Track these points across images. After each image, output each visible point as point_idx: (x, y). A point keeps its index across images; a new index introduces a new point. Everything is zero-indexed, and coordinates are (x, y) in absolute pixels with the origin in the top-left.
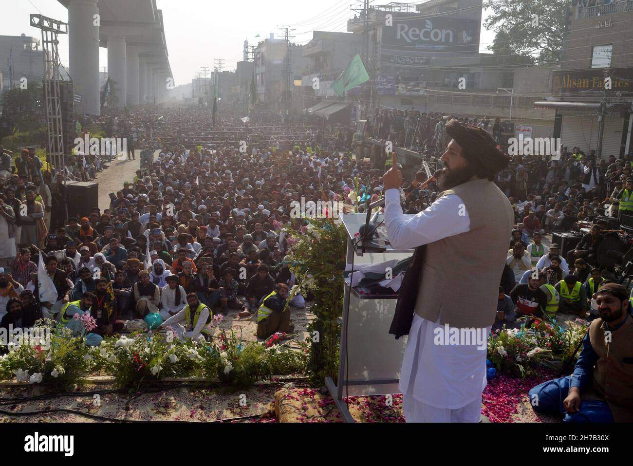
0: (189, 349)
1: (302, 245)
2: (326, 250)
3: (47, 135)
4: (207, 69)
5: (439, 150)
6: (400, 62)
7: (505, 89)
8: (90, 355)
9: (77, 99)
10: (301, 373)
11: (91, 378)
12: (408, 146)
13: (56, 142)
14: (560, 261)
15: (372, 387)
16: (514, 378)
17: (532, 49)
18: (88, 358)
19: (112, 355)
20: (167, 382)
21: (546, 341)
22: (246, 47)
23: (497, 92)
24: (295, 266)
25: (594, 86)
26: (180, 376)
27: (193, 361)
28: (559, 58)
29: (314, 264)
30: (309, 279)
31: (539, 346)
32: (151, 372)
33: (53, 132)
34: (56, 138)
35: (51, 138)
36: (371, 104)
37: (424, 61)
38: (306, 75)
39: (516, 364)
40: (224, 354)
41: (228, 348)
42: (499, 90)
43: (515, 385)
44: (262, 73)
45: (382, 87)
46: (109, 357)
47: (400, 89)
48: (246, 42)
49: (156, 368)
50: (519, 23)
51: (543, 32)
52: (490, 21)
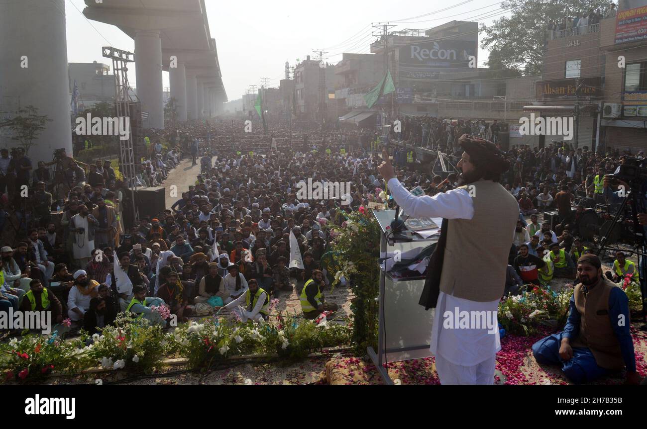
0: (251, 330)
1: (343, 237)
2: (363, 241)
3: (120, 149)
4: (255, 87)
5: (450, 148)
6: (415, 76)
7: (499, 97)
8: (165, 340)
9: (144, 116)
10: (346, 344)
11: (167, 361)
12: (424, 146)
13: (127, 154)
14: (551, 235)
15: (408, 353)
16: (520, 336)
17: (519, 64)
18: (164, 344)
19: (186, 339)
20: (233, 360)
21: (543, 304)
22: (287, 67)
23: (494, 99)
24: (338, 255)
25: (568, 92)
26: (244, 353)
27: (255, 340)
28: (540, 70)
29: (353, 252)
30: (350, 265)
31: (538, 309)
32: (219, 352)
33: (124, 146)
34: (127, 151)
35: (123, 151)
36: (393, 112)
37: (434, 76)
38: (338, 89)
39: (521, 325)
40: (281, 332)
41: (284, 327)
42: (495, 98)
43: (521, 342)
44: (302, 89)
45: (401, 98)
46: (182, 341)
47: (416, 99)
48: (287, 63)
49: (224, 349)
50: (508, 43)
51: (527, 50)
52: (484, 42)
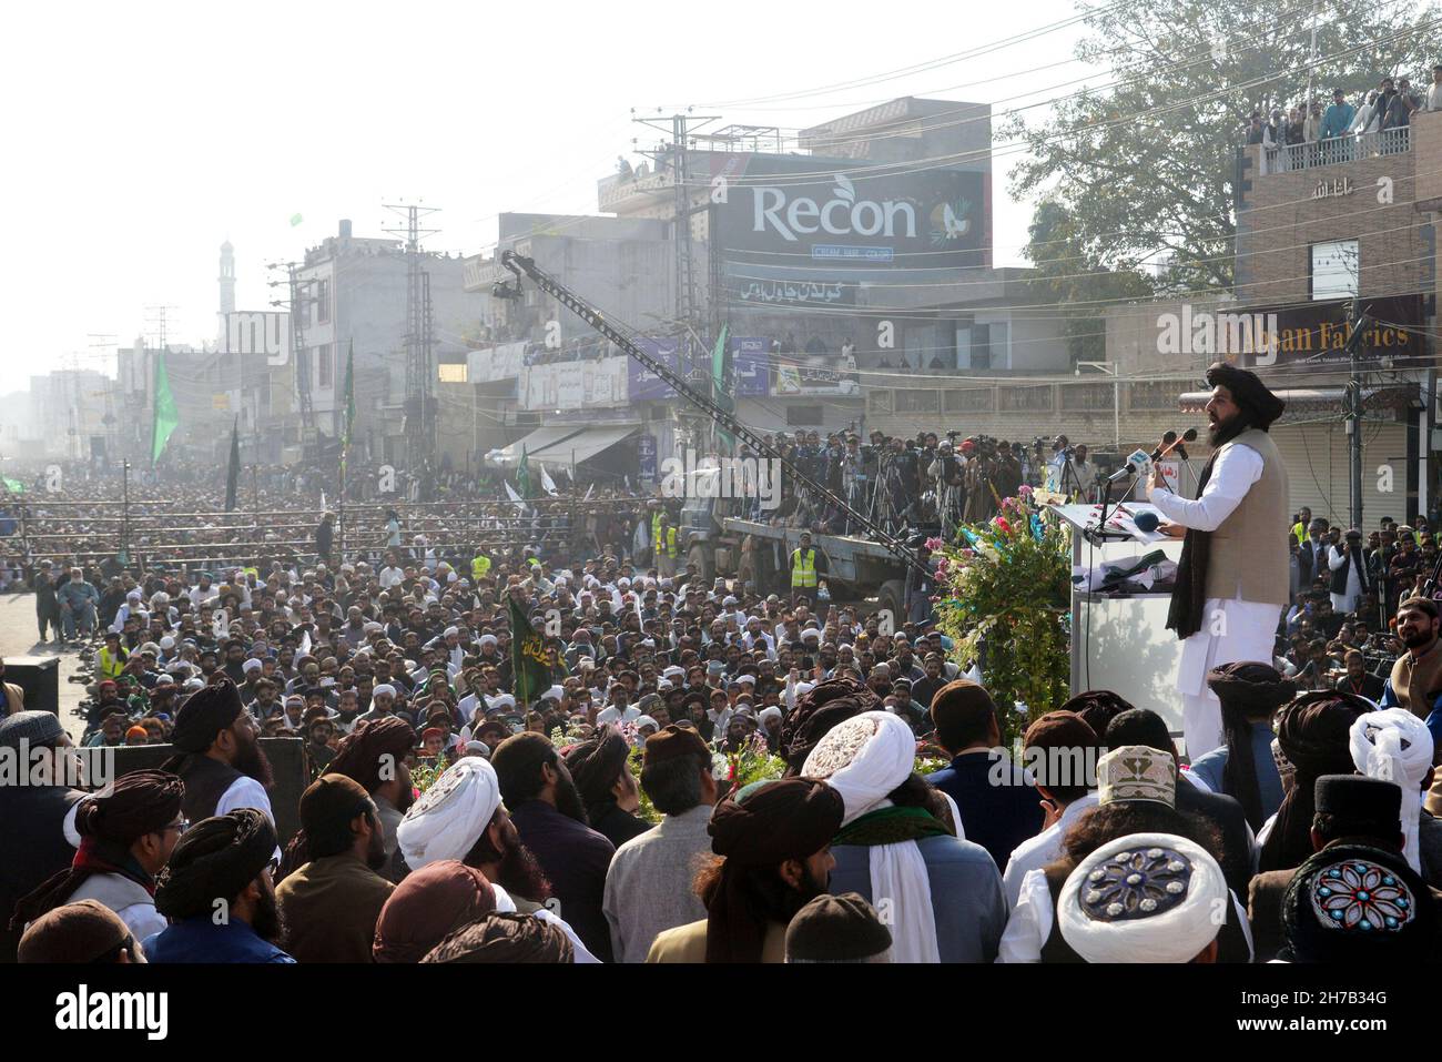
6: (768, 297)
12: (857, 529)
17: (1144, 253)
23: (1077, 372)
25: (1324, 346)
28: (1219, 275)
37: (838, 296)
38: (482, 347)
44: (322, 348)
47: (782, 378)
50: (1103, 181)
51: (1169, 203)
52: (1021, 177)
